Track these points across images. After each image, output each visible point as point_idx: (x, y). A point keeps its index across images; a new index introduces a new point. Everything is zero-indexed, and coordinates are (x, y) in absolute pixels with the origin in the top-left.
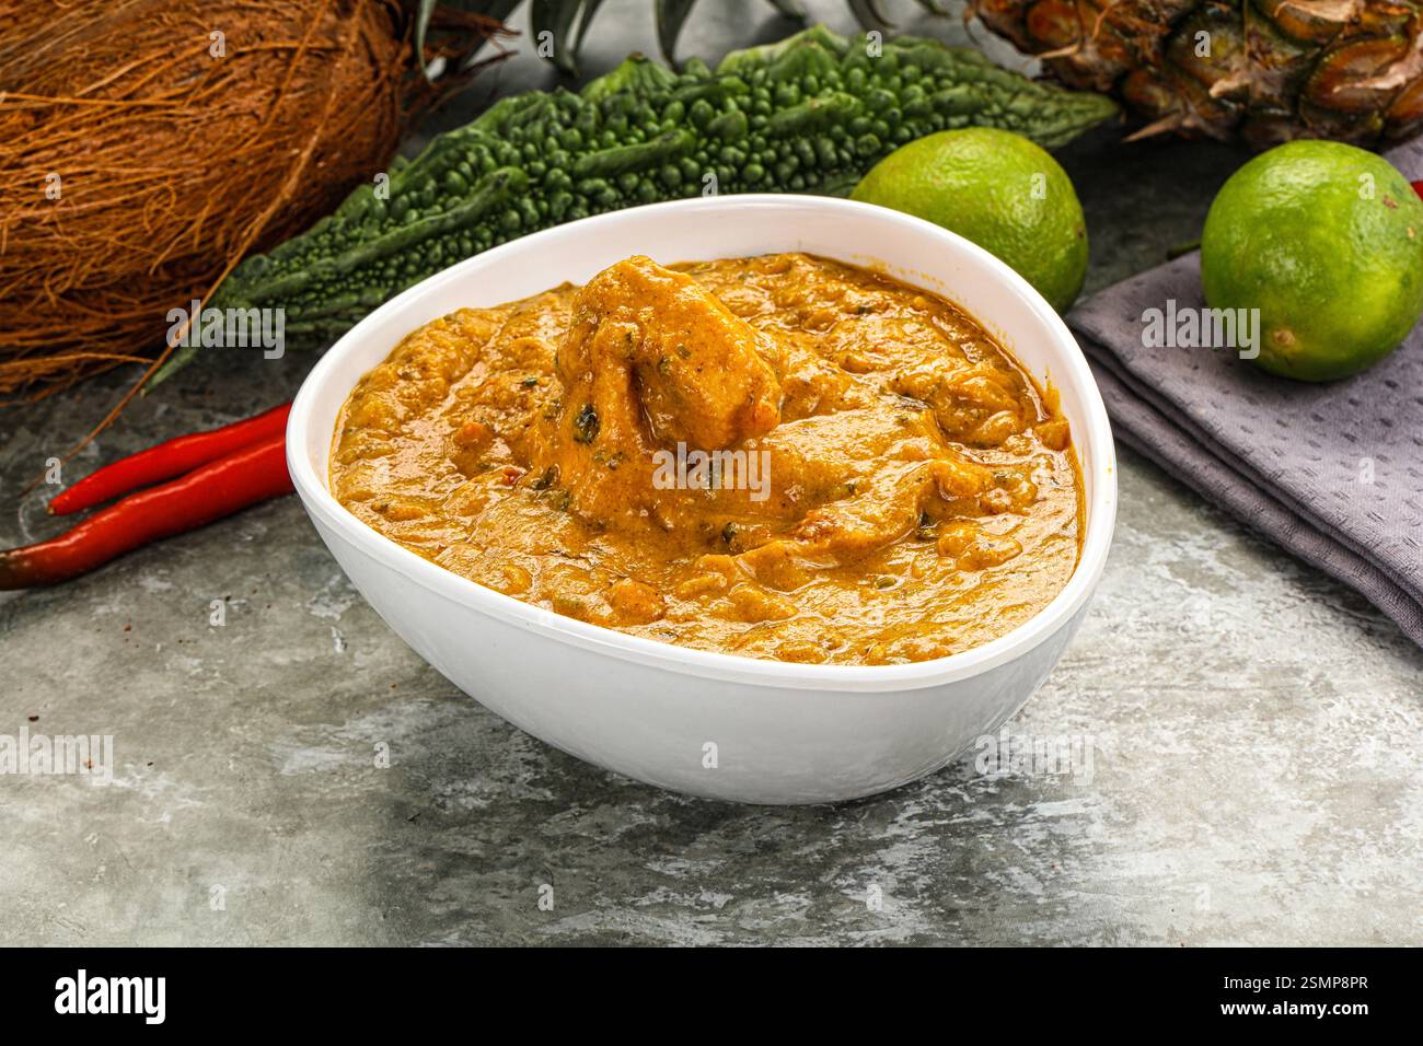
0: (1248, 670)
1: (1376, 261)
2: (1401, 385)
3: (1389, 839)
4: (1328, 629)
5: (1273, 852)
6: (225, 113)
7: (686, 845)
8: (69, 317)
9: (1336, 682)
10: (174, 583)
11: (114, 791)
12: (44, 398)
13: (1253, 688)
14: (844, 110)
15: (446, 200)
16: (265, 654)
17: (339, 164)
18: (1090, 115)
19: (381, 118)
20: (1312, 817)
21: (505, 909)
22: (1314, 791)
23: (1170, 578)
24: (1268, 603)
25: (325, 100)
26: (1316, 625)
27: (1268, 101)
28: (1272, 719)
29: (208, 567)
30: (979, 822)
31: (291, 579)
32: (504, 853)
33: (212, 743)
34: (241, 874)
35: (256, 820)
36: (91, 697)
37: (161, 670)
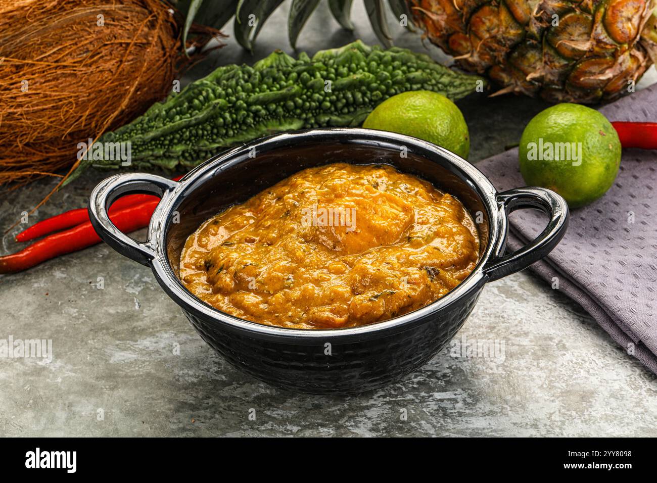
0: (530, 337)
1: (595, 159)
2: (604, 212)
3: (586, 417)
4: (565, 320)
5: (535, 420)
6: (98, 70)
7: (282, 403)
8: (27, 154)
9: (567, 344)
10: (68, 275)
11: (38, 367)
12: (16, 189)
13: (531, 345)
14: (367, 80)
15: (192, 111)
16: (105, 308)
17: (146, 92)
19: (166, 73)
20: (553, 405)
21: (203, 428)
22: (555, 393)
23: (498, 293)
24: (540, 307)
25: (142, 66)
26: (560, 318)
27: (552, 82)
28: (539, 359)
29: (82, 268)
30: (409, 400)
31: (118, 275)
32: (204, 403)
33: (80, 347)
34: (90, 407)
35: (98, 383)
36: (30, 324)
37: (60, 313)
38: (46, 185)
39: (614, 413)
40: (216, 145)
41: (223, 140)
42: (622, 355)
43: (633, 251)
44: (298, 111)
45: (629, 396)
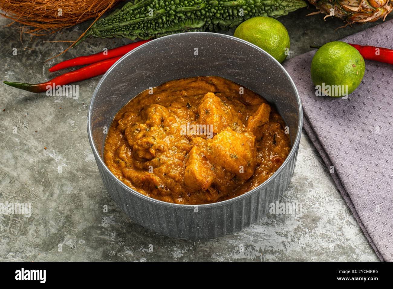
1: (348, 80)
3: (313, 233)
4: (317, 168)
5: (287, 231)
9: (314, 184)
11: (50, 158)
13: (295, 182)
14: (241, 4)
18: (300, 6)
20: (298, 223)
24: (306, 157)
26: (314, 166)
28: (297, 192)
33: (72, 148)
34: (71, 189)
35: (77, 173)
36: (49, 128)
37: (65, 123)
39: (327, 234)
40: (157, 32)
41: (161, 29)
42: (339, 196)
43: (359, 132)
44: (203, 17)
45: (337, 223)
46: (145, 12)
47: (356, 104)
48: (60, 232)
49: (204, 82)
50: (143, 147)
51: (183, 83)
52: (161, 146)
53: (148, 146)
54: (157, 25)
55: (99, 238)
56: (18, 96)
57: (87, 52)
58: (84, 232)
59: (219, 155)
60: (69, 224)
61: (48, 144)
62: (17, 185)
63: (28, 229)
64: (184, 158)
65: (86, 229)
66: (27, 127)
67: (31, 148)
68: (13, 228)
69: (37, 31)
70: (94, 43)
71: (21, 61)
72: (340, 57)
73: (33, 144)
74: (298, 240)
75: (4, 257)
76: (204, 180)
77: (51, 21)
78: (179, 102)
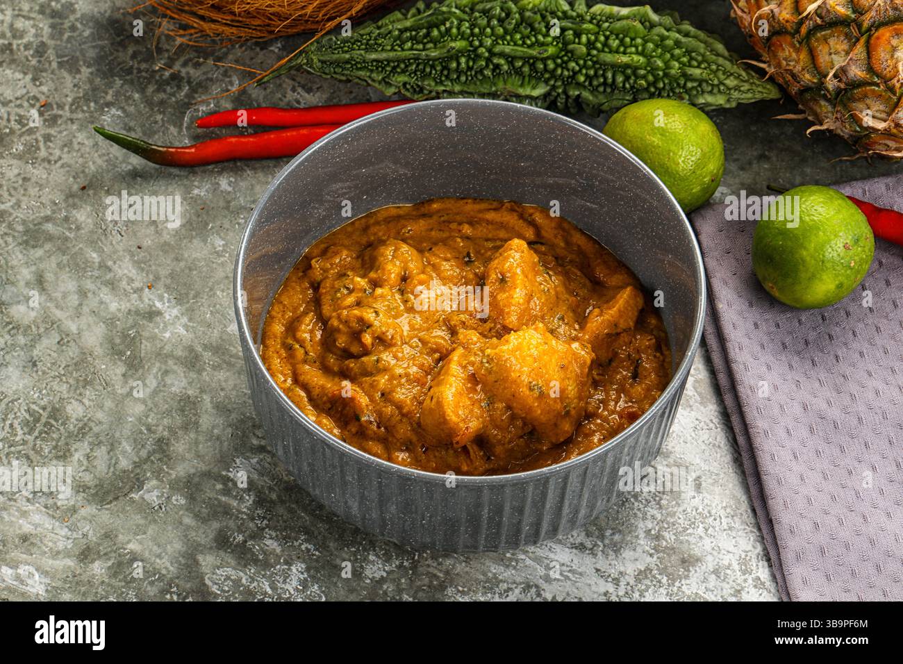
1: (827, 274)
4: (719, 450)
5: (621, 573)
9: (704, 484)
10: (233, 189)
11: (154, 309)
14: (636, 64)
15: (428, 42)
18: (765, 95)
20: (649, 559)
22: (659, 545)
24: (700, 422)
26: (714, 445)
29: (252, 185)
33: (206, 297)
34: (184, 383)
35: (203, 353)
36: (169, 245)
37: (205, 241)
38: (262, 49)
40: (443, 88)
41: (452, 84)
42: (753, 521)
43: (827, 392)
44: (547, 76)
45: (733, 578)
46: (425, 41)
47: (836, 331)
48: (138, 471)
49: (515, 214)
50: (349, 327)
51: (470, 207)
52: (387, 331)
53: (360, 325)
54: (445, 72)
55: (216, 499)
56: (121, 163)
57: (286, 100)
58: (188, 481)
59: (505, 380)
60: (162, 456)
61: (157, 278)
62: (72, 352)
63: (73, 449)
64: (432, 369)
65: (194, 474)
66: (123, 234)
67: (120, 280)
68: (42, 440)
69: (191, 35)
70: (306, 85)
71: (142, 91)
72: (820, 221)
73: (126, 271)
74: (640, 595)
75: (10, 496)
76: (461, 425)
77: (227, 20)
78: (450, 246)
